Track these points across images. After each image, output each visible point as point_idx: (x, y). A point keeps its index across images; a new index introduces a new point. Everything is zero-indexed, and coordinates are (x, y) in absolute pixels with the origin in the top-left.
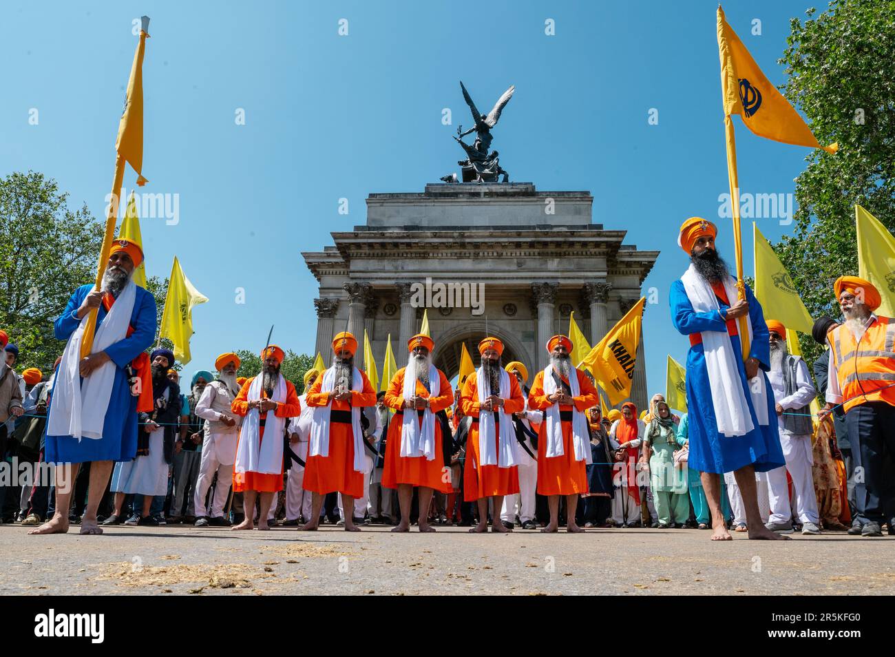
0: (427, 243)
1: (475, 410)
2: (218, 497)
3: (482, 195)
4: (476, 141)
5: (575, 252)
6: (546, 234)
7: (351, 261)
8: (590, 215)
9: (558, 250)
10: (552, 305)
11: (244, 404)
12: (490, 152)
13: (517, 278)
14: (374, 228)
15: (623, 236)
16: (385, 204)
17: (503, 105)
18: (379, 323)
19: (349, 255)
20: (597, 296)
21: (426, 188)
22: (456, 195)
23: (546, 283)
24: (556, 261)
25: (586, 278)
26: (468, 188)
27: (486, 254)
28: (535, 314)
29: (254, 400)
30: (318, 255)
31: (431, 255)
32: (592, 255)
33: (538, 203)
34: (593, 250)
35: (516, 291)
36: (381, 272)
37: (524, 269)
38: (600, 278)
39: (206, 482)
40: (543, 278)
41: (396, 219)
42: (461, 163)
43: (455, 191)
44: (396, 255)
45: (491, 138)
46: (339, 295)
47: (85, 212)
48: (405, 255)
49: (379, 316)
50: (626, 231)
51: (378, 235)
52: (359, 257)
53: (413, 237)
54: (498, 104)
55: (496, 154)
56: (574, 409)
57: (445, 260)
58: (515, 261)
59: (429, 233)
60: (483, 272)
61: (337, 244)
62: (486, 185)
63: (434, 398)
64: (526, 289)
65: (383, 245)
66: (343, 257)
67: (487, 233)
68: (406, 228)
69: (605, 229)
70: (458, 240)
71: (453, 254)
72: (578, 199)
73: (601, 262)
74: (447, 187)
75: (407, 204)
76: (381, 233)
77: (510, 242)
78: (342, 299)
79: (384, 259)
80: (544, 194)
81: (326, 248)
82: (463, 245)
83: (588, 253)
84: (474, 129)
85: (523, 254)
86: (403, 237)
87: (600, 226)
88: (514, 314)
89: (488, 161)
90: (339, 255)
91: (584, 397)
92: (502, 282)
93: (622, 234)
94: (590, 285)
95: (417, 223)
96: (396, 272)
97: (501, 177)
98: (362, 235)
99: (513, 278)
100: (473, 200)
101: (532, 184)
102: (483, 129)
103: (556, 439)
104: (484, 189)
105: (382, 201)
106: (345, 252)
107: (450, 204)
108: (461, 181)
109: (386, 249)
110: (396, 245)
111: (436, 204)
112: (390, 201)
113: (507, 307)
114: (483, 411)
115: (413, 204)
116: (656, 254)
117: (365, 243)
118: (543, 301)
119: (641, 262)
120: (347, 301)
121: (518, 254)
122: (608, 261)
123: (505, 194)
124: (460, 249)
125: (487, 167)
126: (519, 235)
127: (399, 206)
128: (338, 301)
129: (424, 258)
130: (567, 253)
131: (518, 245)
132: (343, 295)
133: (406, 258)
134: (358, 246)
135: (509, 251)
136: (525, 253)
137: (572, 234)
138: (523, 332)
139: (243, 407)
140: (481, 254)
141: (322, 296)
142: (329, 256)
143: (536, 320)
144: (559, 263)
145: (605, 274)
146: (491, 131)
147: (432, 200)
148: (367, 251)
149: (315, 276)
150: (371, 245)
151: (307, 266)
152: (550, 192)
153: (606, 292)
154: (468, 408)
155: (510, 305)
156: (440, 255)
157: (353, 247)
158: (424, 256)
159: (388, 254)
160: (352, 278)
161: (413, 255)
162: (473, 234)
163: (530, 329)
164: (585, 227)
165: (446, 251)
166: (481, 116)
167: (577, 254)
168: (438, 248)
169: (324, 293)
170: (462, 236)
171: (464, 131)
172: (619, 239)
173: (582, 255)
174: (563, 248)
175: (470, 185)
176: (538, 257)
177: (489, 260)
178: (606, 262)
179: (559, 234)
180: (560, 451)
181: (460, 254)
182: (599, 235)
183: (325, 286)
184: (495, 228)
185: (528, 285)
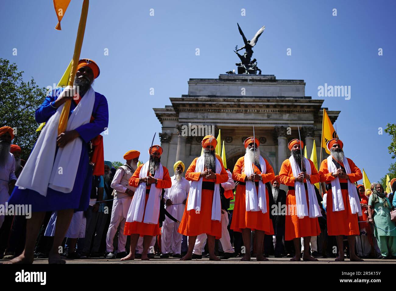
0: (220, 104)
1: (292, 182)
2: (121, 239)
3: (249, 81)
4: (245, 53)
5: (297, 111)
6: (282, 101)
7: (180, 113)
8: (304, 92)
9: (288, 109)
10: (285, 138)
11: (137, 180)
12: (252, 59)
13: (267, 124)
14: (192, 96)
15: (322, 103)
16: (198, 84)
17: (259, 36)
18: (193, 146)
19: (179, 109)
20: (309, 133)
21: (220, 77)
22: (235, 80)
23: (282, 126)
24: (288, 115)
25: (303, 124)
26: (241, 77)
27: (251, 111)
28: (276, 143)
29: (143, 177)
30: (162, 110)
31: (222, 111)
32: (306, 112)
33: (277, 85)
34: (306, 110)
35: (266, 130)
36: (195, 119)
37: (270, 119)
38: (310, 124)
39: (114, 229)
40: (281, 124)
41: (204, 92)
42: (237, 64)
43: (234, 78)
44: (204, 110)
45: (252, 52)
46: (173, 131)
47: (33, 83)
48: (208, 110)
49: (193, 143)
50: (324, 100)
51: (194, 100)
52: (184, 111)
53: (213, 101)
54: (257, 35)
55: (255, 60)
56: (348, 181)
57: (229, 114)
58: (266, 114)
59: (221, 99)
60: (250, 120)
61: (173, 104)
62: (250, 75)
63: (264, 174)
64: (271, 130)
65: (197, 105)
66: (175, 111)
67: (252, 99)
68: (209, 96)
69: (313, 99)
70: (237, 103)
71: (234, 110)
72: (298, 84)
73: (310, 116)
74: (230, 76)
75: (209, 84)
76: (196, 99)
77: (264, 105)
78: (174, 133)
79: (198, 112)
80: (280, 81)
81: (166, 106)
82: (239, 106)
83: (304, 111)
84: (244, 48)
85: (270, 111)
86: (208, 101)
87: (310, 98)
88: (265, 142)
89: (251, 64)
90: (173, 110)
91: (354, 174)
92: (259, 125)
93: (322, 101)
94: (305, 128)
95: (214, 94)
96: (204, 119)
97: (258, 72)
98: (186, 99)
99: (265, 124)
100: (244, 83)
101: (274, 75)
102: (248, 48)
103: (339, 199)
104: (250, 78)
105: (196, 82)
106: (177, 108)
107: (232, 85)
108: (237, 73)
109: (199, 107)
110: (204, 105)
111: (224, 85)
112: (201, 82)
113: (261, 139)
114: (297, 182)
115: (212, 85)
116: (339, 112)
117: (187, 104)
118: (281, 136)
119: (331, 116)
120: (177, 134)
121: (268, 111)
122: (314, 115)
123: (260, 80)
124: (238, 108)
125: (251, 66)
126: (268, 101)
127: (205, 85)
128: (172, 134)
129: (219, 112)
130: (293, 111)
131: (268, 106)
132: (175, 131)
133: (209, 112)
134: (184, 105)
135: (263, 109)
136: (271, 111)
137: (296, 101)
138: (270, 152)
139: (136, 181)
140: (248, 111)
141: (163, 131)
142: (167, 110)
143: (276, 146)
144: (289, 116)
145: (313, 122)
146: (252, 49)
147: (223, 83)
148: (189, 108)
149: (160, 121)
150: (191, 105)
151: (155, 115)
152: (283, 80)
153: (313, 132)
154: (287, 181)
155: (263, 138)
156: (227, 111)
157: (181, 106)
158: (219, 111)
159: (199, 110)
160: (180, 122)
161: (213, 111)
162: (244, 100)
163: (273, 150)
164: (302, 98)
165: (230, 109)
166: (248, 41)
167: (298, 112)
168: (226, 107)
169: (164, 130)
170: (239, 101)
171: (239, 48)
172: (320, 104)
173: (301, 112)
174: (291, 108)
175: (242, 75)
176: (278, 113)
177: (253, 114)
178: (313, 116)
179: (289, 101)
180: (342, 207)
181: (238, 110)
182: (310, 102)
183: (165, 126)
184: (256, 97)
185: (273, 127)
